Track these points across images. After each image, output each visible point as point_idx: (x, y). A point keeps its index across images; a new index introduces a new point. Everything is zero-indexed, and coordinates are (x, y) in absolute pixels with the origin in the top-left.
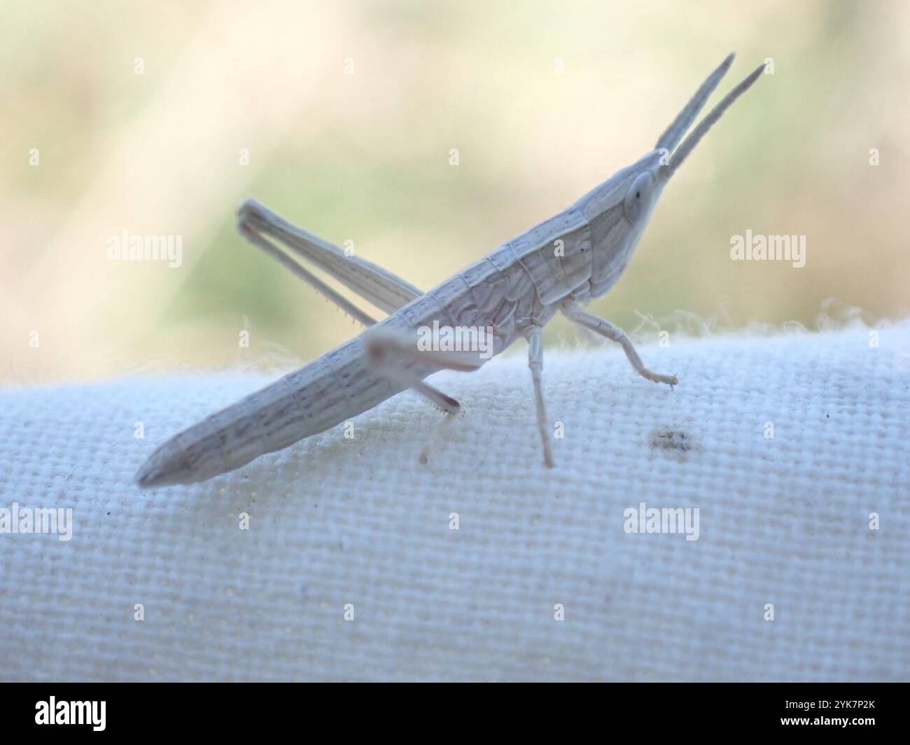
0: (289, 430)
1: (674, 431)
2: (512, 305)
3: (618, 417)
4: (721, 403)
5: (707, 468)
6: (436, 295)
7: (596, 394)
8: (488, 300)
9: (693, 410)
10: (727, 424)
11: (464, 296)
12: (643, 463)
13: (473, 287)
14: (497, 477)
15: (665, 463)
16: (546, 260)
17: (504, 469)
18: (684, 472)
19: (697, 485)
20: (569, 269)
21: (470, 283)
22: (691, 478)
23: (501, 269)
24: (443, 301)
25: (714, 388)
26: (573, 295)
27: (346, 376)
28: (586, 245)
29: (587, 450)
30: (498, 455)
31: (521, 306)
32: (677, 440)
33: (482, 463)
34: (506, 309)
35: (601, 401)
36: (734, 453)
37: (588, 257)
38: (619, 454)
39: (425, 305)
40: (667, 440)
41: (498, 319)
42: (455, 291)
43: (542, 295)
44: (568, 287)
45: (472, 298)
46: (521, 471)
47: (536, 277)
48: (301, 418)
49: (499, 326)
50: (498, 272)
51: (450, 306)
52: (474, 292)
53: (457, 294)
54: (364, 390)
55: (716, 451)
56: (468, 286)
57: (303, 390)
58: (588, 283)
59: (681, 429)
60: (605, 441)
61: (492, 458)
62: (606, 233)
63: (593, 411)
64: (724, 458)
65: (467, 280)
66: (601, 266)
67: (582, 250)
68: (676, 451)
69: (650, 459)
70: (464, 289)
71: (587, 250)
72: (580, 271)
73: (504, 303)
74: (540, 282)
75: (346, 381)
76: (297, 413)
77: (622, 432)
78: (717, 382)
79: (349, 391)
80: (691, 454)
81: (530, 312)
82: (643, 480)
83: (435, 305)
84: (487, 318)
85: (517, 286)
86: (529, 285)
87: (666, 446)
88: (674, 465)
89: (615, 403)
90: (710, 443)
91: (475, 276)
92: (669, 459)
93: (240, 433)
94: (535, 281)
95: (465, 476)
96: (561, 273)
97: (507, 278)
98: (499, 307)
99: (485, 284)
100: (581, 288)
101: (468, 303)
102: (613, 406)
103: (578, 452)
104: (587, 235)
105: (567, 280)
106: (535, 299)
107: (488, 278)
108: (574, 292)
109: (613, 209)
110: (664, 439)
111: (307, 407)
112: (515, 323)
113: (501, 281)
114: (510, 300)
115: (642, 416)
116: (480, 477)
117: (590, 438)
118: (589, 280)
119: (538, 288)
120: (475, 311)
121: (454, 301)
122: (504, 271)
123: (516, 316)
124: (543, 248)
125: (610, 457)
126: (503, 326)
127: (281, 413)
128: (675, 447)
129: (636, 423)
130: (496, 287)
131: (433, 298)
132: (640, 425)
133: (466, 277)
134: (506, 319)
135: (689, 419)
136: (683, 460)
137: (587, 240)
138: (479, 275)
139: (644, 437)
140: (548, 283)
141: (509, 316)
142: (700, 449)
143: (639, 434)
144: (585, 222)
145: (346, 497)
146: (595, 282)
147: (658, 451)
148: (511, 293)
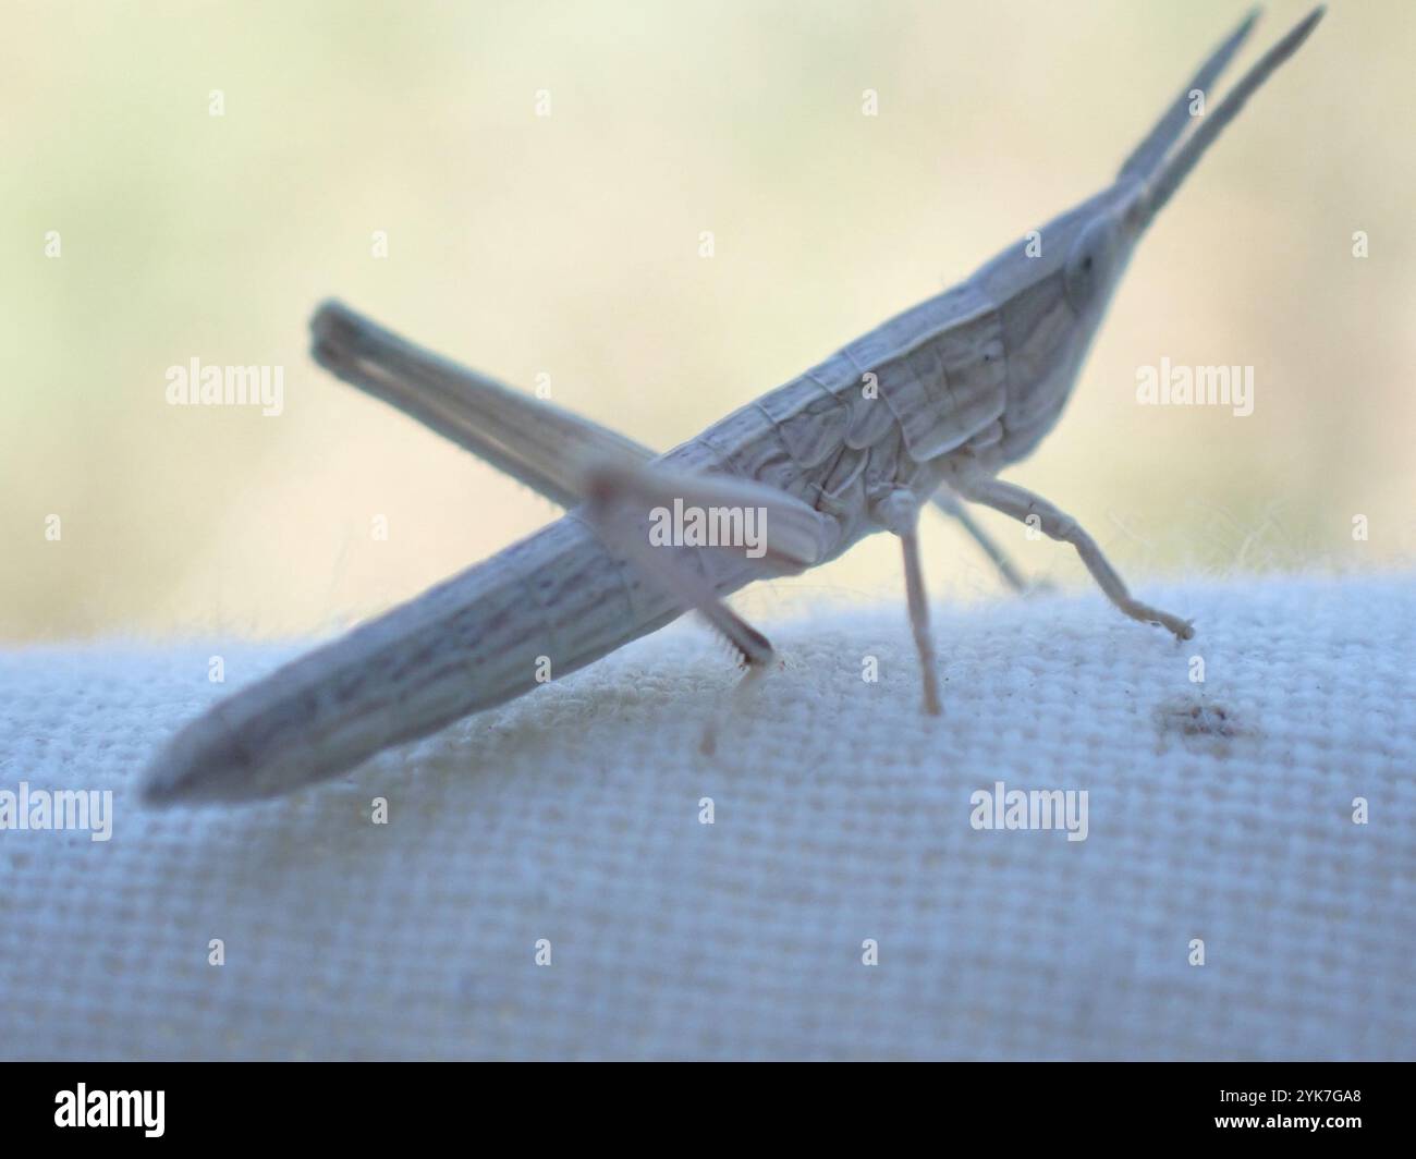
0: (441, 689)
1: (1202, 705)
2: (857, 455)
3: (1088, 682)
4: (1290, 661)
5: (1274, 770)
6: (708, 438)
7: (1041, 647)
8: (813, 444)
9: (1237, 673)
10: (1307, 694)
11: (764, 438)
12: (1144, 758)
13: (782, 423)
14: (856, 782)
15: (1190, 759)
16: (918, 376)
17: (869, 768)
18: (1227, 777)
19: (1255, 799)
20: (963, 394)
21: (775, 415)
22: (1240, 786)
23: (833, 389)
24: (724, 447)
25: (1276, 640)
26: (969, 447)
27: (546, 585)
28: (993, 349)
29: (1030, 735)
30: (854, 744)
31: (876, 458)
32: (1210, 719)
33: (823, 758)
34: (845, 467)
35: (1054, 655)
36: (1323, 744)
37: (998, 371)
38: (1094, 742)
39: (690, 456)
40: (1191, 721)
41: (831, 484)
42: (746, 430)
43: (914, 442)
44: (962, 429)
45: (782, 441)
46: (904, 770)
47: (900, 407)
48: (462, 666)
49: (835, 495)
50: (828, 396)
51: (738, 455)
52: (783, 431)
53: (752, 435)
54: (580, 614)
55: (1288, 738)
56: (771, 421)
57: (464, 612)
58: (999, 423)
59: (1217, 702)
60: (1065, 720)
61: (842, 748)
62: (1032, 329)
63: (1037, 671)
64: (1304, 751)
65: (769, 412)
66: (1022, 394)
67: (987, 358)
68: (1212, 738)
69: (1161, 750)
70: (765, 426)
71: (995, 359)
72: (983, 399)
73: (843, 452)
74: (908, 418)
75: (545, 595)
76: (454, 657)
77: (1098, 707)
78: (1280, 631)
79: (554, 614)
80: (1236, 744)
81: (893, 472)
82: (1148, 787)
83: (709, 454)
84: (810, 480)
85: (866, 419)
86: (889, 421)
87: (1190, 731)
88: (1206, 763)
89: (1080, 661)
90: (1275, 723)
91: (784, 404)
92: (1197, 752)
93: (344, 694)
94: (899, 415)
95: (792, 780)
96: (947, 401)
97: (847, 406)
98: (834, 461)
99: (804, 417)
100: (986, 433)
101: (774, 451)
102: (1076, 665)
103: (1013, 738)
104: (993, 329)
105: (958, 416)
106: (901, 449)
107: (810, 405)
108: (972, 440)
109: (1043, 283)
110: (1185, 717)
111: (473, 645)
112: (865, 491)
113: (836, 411)
114: (853, 445)
115: (1136, 681)
116: (821, 780)
117: (1037, 715)
118: (1001, 419)
119: (904, 428)
120: (788, 465)
121: (747, 446)
122: (840, 393)
123: (865, 479)
124: (912, 354)
125: (1079, 748)
126: (840, 496)
127: (424, 656)
128: (1206, 730)
129: (1127, 692)
130: (825, 422)
131: (705, 444)
132: (1133, 696)
133: (766, 407)
134: (848, 483)
135: (1231, 686)
136: (1223, 754)
137: (995, 338)
138: (792, 403)
139: (1144, 714)
140: (922, 420)
141: (853, 478)
142: (1258, 736)
143: (1133, 711)
144: (987, 306)
145: (554, 815)
146: (1013, 424)
147: (1173, 738)
148: (856, 433)
